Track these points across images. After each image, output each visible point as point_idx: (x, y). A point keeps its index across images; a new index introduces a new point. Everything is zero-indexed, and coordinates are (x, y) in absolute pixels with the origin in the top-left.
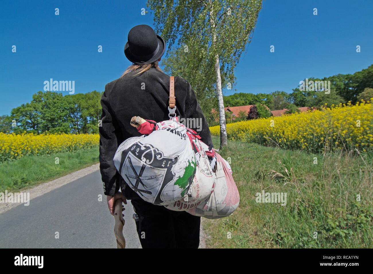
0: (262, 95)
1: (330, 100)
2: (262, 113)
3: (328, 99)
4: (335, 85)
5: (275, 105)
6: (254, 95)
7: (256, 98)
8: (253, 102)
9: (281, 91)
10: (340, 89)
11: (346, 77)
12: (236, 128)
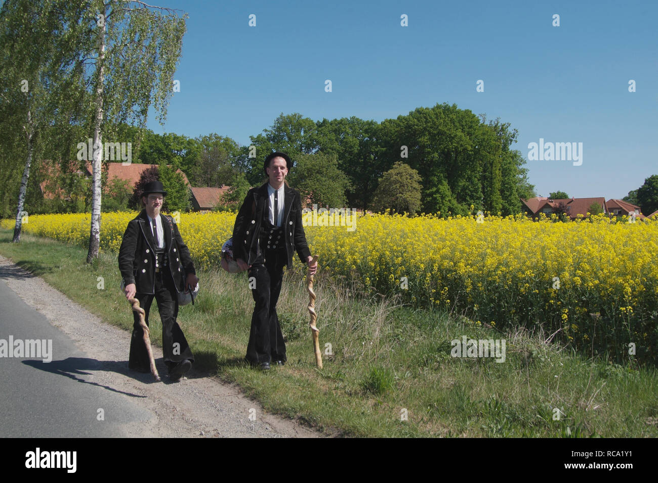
0: (176, 138)
1: (324, 179)
2: (170, 190)
3: (319, 176)
4: (342, 142)
5: (205, 173)
6: (157, 136)
7: (161, 146)
8: (151, 154)
9: (225, 137)
10: (351, 153)
11: (366, 127)
12: (108, 226)
